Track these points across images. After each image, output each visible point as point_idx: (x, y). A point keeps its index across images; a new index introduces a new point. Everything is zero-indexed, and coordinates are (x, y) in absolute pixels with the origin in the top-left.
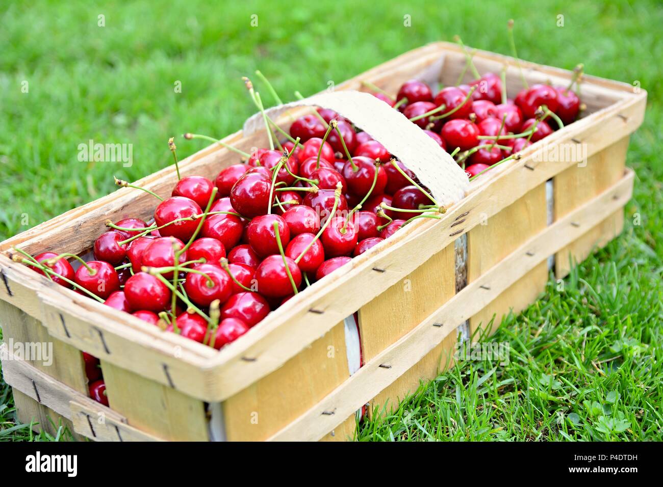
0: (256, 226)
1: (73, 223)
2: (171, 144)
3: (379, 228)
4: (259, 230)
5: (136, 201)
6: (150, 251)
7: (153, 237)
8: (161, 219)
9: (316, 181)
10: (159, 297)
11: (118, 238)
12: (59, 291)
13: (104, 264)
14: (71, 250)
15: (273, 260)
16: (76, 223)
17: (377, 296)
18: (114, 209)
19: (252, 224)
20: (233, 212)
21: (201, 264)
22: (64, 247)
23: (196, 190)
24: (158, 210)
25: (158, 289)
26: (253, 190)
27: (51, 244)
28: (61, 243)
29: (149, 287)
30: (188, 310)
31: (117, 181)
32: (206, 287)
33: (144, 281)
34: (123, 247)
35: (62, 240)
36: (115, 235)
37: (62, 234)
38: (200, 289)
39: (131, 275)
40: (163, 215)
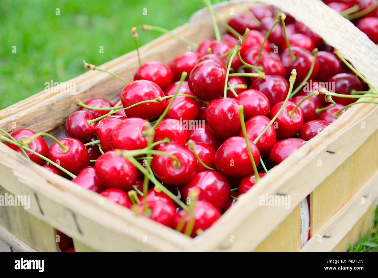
0: (214, 109)
1: (46, 102)
2: (134, 33)
3: (318, 110)
4: (217, 112)
5: (102, 83)
6: (118, 130)
7: (119, 117)
8: (128, 100)
9: (261, 68)
10: (128, 175)
11: (87, 117)
12: (33, 169)
13: (75, 141)
14: (44, 126)
15: (233, 141)
16: (50, 102)
17: (328, 176)
18: (83, 90)
19: (210, 107)
20: (191, 94)
21: (166, 144)
22: (39, 123)
23: (156, 74)
24: (124, 92)
25: (127, 168)
26: (209, 75)
27: (27, 121)
28: (36, 120)
29: (119, 166)
30: (155, 188)
31: (87, 64)
32: (173, 167)
33: (114, 159)
34: (92, 125)
35: (37, 118)
36: (84, 115)
37: (36, 112)
38: (167, 169)
39: (101, 154)
40: (128, 97)
